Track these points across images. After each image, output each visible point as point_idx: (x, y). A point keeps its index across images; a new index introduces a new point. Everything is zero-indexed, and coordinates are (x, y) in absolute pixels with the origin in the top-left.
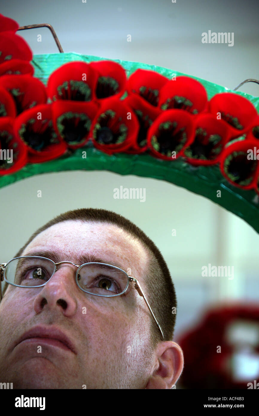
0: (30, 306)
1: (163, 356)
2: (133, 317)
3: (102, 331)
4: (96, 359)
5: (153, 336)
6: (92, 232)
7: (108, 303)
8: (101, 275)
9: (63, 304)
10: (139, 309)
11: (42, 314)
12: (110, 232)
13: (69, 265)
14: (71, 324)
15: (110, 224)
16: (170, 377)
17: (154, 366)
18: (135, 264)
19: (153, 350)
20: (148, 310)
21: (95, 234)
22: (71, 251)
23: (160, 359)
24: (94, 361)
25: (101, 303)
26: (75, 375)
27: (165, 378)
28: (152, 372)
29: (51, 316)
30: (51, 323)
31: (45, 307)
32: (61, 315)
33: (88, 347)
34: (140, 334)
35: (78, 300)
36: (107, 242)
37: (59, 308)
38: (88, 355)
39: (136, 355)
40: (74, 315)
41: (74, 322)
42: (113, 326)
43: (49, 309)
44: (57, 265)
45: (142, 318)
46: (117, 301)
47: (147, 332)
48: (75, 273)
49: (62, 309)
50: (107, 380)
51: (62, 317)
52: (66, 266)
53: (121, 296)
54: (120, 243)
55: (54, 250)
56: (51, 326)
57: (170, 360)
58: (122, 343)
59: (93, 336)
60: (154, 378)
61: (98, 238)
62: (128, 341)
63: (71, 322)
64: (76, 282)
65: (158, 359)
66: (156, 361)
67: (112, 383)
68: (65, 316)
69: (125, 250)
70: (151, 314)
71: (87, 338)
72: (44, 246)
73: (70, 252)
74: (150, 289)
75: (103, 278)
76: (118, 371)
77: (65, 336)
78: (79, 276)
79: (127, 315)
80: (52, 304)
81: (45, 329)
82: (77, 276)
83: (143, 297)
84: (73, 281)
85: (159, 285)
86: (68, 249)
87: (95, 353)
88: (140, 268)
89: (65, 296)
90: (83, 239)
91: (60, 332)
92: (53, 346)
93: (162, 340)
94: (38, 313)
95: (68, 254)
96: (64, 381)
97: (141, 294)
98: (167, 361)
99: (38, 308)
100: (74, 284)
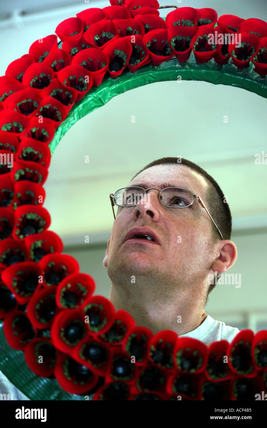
0: (130, 218)
1: (223, 249)
2: (199, 222)
3: (177, 230)
4: (175, 247)
5: (214, 235)
6: (169, 170)
7: (181, 213)
8: (175, 197)
9: (150, 213)
10: (203, 217)
11: (137, 221)
12: (181, 170)
13: (154, 190)
14: (157, 226)
15: (181, 165)
16: (228, 262)
17: (216, 255)
18: (199, 189)
19: (214, 243)
20: (210, 218)
21: (171, 171)
22: (156, 182)
23: (221, 251)
24: (173, 249)
25: (177, 213)
26: (161, 258)
27: (224, 263)
28: (214, 258)
29: (143, 221)
30: (143, 225)
31: (139, 216)
32: (149, 221)
33: (169, 240)
34: (204, 233)
35: (161, 211)
36: (179, 175)
37: (148, 217)
38: (169, 245)
39: (202, 246)
40: (159, 221)
41: (159, 225)
42: (185, 227)
43: (142, 217)
44: (146, 191)
45: (205, 222)
46: (187, 211)
47: (209, 232)
48: (158, 195)
49: (150, 217)
50: (183, 260)
51: (150, 222)
52: (152, 191)
53: (189, 207)
54: (188, 175)
55: (144, 183)
56: (144, 227)
57: (228, 252)
58: (192, 237)
59: (172, 233)
60: (216, 262)
61: (173, 173)
62: (196, 236)
63: (157, 225)
64: (159, 201)
65: (220, 251)
66: (218, 252)
67: (186, 262)
68: (153, 221)
69: (191, 180)
70: (211, 221)
71: (168, 235)
72: (138, 181)
73: (154, 182)
74: (210, 205)
75: (176, 198)
76: (190, 255)
77: (153, 233)
78: (161, 197)
79: (195, 220)
80: (143, 214)
81: (139, 228)
82: (160, 197)
83: (205, 208)
84: (157, 200)
85: (217, 203)
86: (153, 181)
87: (173, 244)
88: (202, 192)
89: (152, 208)
90: (163, 174)
91: (149, 230)
92: (145, 243)
93: (221, 239)
94: (135, 221)
95: (153, 184)
96: (155, 263)
97: (203, 207)
98: (226, 252)
99: (135, 217)
100: (158, 202)
